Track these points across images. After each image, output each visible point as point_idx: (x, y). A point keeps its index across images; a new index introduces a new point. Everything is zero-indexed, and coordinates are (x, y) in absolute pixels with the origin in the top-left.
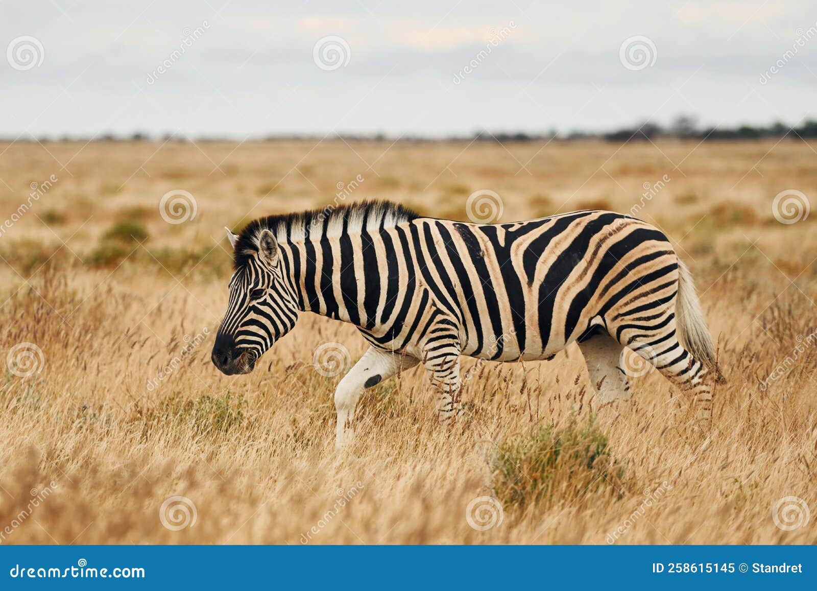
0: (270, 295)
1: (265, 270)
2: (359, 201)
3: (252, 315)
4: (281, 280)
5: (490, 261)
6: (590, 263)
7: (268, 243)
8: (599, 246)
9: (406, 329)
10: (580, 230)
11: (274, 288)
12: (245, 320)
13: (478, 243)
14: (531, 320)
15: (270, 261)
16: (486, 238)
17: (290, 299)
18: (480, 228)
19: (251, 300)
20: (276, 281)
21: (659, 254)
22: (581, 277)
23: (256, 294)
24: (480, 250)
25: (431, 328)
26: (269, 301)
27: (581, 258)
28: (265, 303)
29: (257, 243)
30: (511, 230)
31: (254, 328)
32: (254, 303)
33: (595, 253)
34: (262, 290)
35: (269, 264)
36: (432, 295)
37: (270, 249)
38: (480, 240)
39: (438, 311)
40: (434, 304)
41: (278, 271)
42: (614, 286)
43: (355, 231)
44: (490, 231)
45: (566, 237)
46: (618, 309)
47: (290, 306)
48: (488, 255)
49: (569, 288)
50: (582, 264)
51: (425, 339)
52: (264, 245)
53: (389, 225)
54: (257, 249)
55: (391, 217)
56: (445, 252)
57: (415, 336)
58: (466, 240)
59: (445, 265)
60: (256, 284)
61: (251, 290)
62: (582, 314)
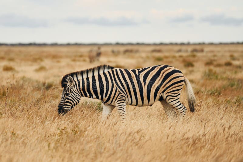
0: (71, 94)
1: (69, 88)
2: (96, 66)
3: (67, 100)
4: (74, 90)
5: (134, 79)
6: (161, 78)
7: (70, 80)
8: (163, 73)
9: (111, 98)
10: (158, 69)
11: (72, 92)
12: (65, 101)
13: (131, 75)
14: (145, 95)
15: (71, 85)
16: (133, 73)
17: (77, 95)
18: (131, 70)
19: (66, 96)
20: (73, 91)
21: (180, 76)
22: (158, 82)
23: (67, 94)
24: (131, 76)
25: (118, 98)
26: (71, 96)
27: (158, 77)
28: (70, 97)
29: (68, 80)
30: (139, 70)
31: (67, 104)
32: (67, 97)
33: (162, 75)
34: (69, 93)
35: (71, 86)
36: (118, 89)
37: (71, 81)
38: (131, 74)
39: (120, 93)
40: (119, 91)
41: (74, 87)
42: (167, 85)
43: (96, 74)
44: (134, 71)
45: (154, 72)
46: (168, 91)
47: (77, 97)
48: (134, 78)
49: (155, 86)
50: (159, 78)
51: (116, 101)
52: (69, 80)
53: (106, 71)
54: (67, 82)
55: (106, 69)
56: (122, 77)
57: (114, 100)
58: (127, 74)
59: (122, 81)
60: (67, 92)
61: (65, 93)
62: (158, 93)
